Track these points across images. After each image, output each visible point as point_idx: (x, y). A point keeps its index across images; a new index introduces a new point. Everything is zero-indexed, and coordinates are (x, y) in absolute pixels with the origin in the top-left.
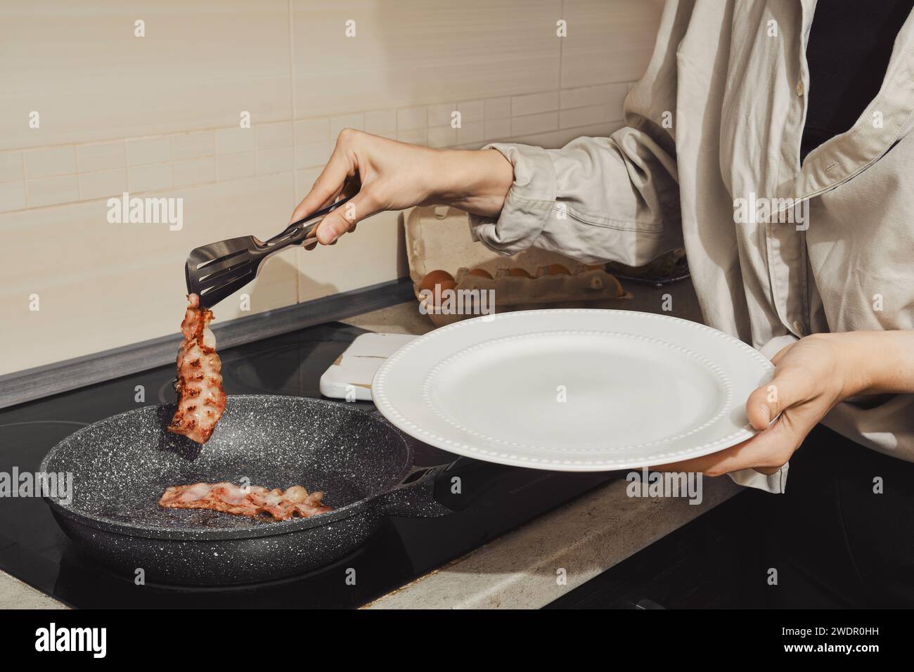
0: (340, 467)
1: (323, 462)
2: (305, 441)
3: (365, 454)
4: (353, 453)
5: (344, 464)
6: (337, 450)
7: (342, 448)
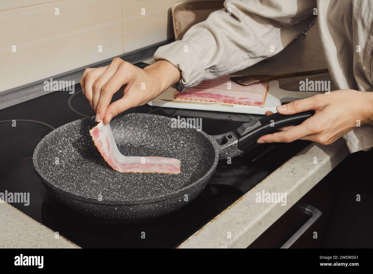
0: (142, 143)
1: (131, 142)
2: (118, 134)
3: (154, 134)
4: (146, 134)
5: (143, 141)
6: (137, 135)
7: (139, 133)
